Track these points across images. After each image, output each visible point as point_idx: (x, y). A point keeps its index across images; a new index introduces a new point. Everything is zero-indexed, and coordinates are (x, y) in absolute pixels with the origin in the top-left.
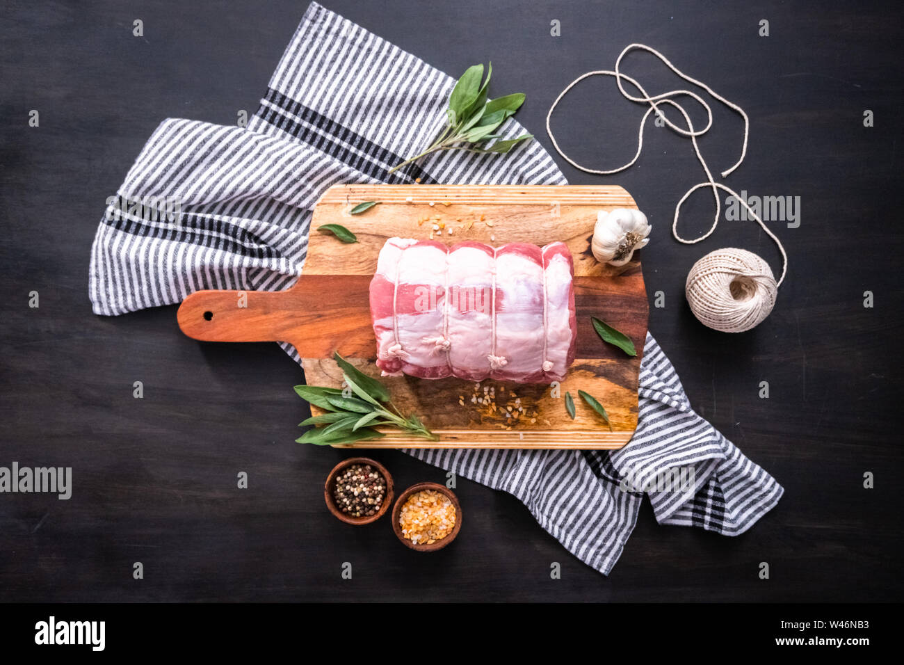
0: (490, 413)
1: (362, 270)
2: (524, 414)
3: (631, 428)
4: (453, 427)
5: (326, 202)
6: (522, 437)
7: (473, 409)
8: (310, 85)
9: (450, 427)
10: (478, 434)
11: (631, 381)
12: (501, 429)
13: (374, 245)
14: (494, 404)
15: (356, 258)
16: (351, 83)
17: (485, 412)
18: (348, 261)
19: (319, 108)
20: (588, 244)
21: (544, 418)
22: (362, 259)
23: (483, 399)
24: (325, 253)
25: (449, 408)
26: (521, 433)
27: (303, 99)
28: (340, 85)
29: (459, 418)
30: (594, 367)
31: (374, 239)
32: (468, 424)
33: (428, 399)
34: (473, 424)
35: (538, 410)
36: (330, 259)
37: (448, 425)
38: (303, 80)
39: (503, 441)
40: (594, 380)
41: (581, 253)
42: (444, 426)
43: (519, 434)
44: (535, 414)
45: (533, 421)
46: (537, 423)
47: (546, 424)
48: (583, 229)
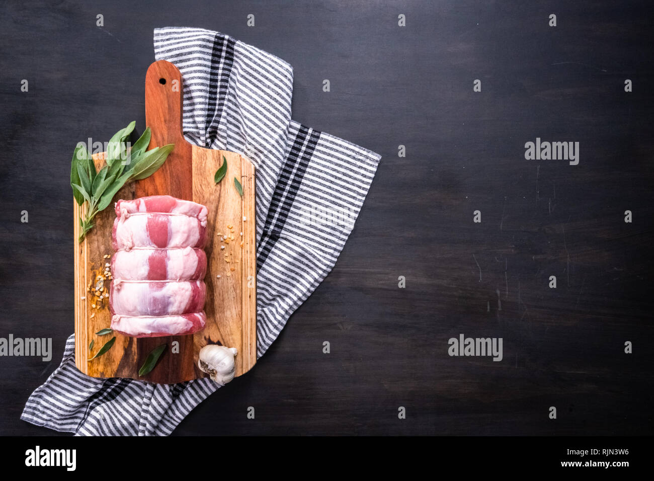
0: (99, 277)
1: (195, 187)
2: (99, 300)
3: (90, 374)
4: (89, 251)
5: (243, 161)
6: (83, 298)
7: (101, 264)
8: (326, 160)
9: (89, 248)
10: (84, 268)
11: (122, 373)
12: (88, 284)
13: (213, 194)
14: (105, 278)
15: (204, 182)
16: (330, 188)
17: (100, 273)
18: (202, 177)
19: (310, 168)
20: (215, 342)
21: (96, 313)
22: (203, 187)
23: (109, 271)
24: (207, 161)
25: (102, 248)
26: (85, 298)
27: (316, 156)
28: (327, 180)
29: (95, 255)
30: (132, 347)
31: (217, 194)
32: (91, 261)
33: (108, 233)
34: (91, 265)
35: (101, 309)
36: (203, 165)
37: (90, 247)
38: (329, 155)
39: (80, 285)
40: (122, 347)
41: (209, 337)
42: (90, 244)
43: (84, 296)
44: (98, 307)
45: (94, 306)
46: (92, 309)
47: (91, 314)
48: (226, 339)
